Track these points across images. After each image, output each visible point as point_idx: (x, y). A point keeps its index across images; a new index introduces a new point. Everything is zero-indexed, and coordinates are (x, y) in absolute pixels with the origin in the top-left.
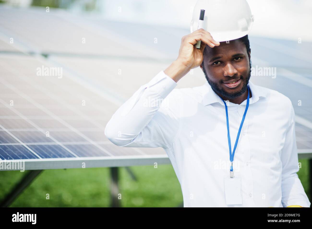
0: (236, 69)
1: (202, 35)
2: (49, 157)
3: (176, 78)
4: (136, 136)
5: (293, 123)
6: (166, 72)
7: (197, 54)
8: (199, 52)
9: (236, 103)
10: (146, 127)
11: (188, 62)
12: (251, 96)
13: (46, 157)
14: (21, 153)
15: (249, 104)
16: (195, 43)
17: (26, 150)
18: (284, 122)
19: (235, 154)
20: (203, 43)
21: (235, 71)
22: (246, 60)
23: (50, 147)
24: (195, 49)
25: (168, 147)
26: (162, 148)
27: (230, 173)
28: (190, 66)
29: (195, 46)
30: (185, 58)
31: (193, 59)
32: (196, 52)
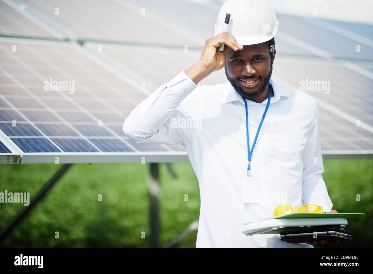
0: (255, 69)
1: (225, 38)
2: (72, 151)
3: (197, 80)
4: (153, 133)
5: (316, 123)
6: (187, 73)
7: (219, 57)
8: (222, 55)
9: (257, 102)
10: (165, 125)
11: (209, 64)
12: (273, 95)
13: (69, 150)
14: (43, 147)
15: (270, 103)
16: (219, 46)
17: (49, 144)
18: (307, 122)
19: (254, 153)
20: (226, 47)
21: (254, 71)
22: (267, 61)
23: (73, 141)
24: (218, 52)
25: (187, 144)
26: (181, 145)
27: (247, 171)
28: (212, 68)
29: (218, 49)
30: (207, 60)
31: (215, 62)
32: (219, 55)
